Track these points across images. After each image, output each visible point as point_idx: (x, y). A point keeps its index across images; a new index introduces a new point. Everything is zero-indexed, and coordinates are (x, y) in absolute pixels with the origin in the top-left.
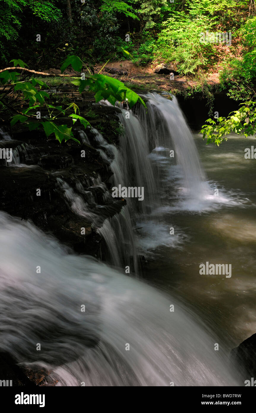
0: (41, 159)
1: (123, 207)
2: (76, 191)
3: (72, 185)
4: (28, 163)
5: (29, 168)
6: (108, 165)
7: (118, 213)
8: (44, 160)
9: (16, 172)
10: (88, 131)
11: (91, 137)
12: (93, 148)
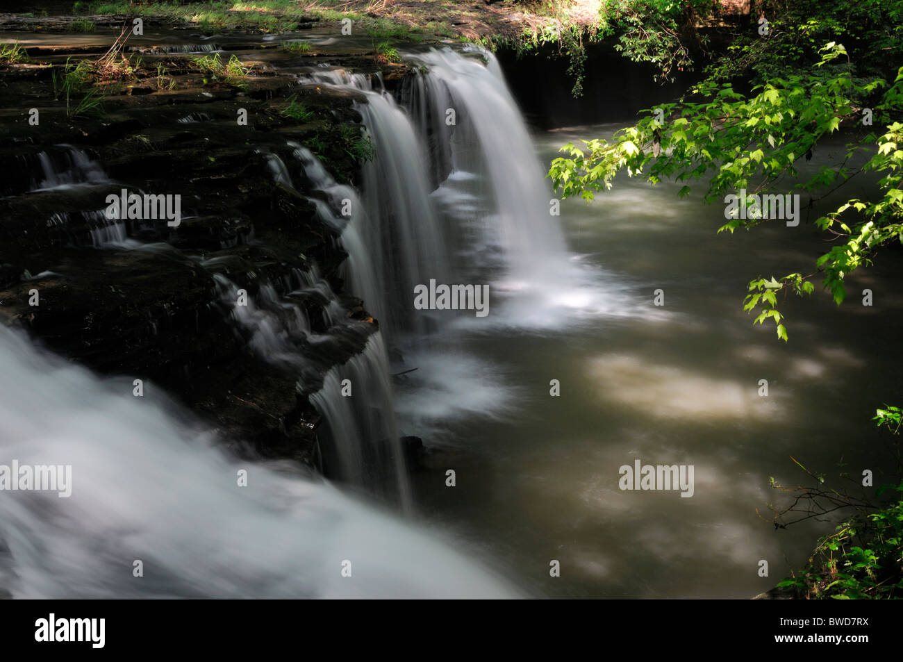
4: (145, 237)
5: (147, 252)
6: (337, 235)
7: (360, 352)
9: (119, 263)
10: (287, 155)
11: (296, 168)
12: (298, 195)
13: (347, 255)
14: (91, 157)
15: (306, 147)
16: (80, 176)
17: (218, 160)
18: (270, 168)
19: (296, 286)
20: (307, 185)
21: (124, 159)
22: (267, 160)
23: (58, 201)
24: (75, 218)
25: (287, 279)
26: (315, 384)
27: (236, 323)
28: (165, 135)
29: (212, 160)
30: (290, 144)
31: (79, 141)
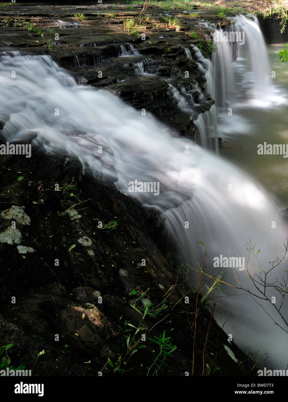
0: (158, 69)
1: (212, 106)
2: (181, 94)
3: (179, 89)
4: (149, 72)
5: (150, 76)
6: (204, 74)
7: (209, 110)
8: (160, 71)
9: (142, 79)
10: (191, 49)
11: (193, 53)
12: (193, 61)
13: (206, 81)
14: (135, 47)
15: (197, 46)
16: (132, 53)
17: (171, 49)
18: (186, 53)
19: (191, 89)
20: (195, 58)
21: (144, 48)
22: (185, 50)
23: (125, 59)
24: (131, 65)
25: (189, 87)
26: (196, 118)
27: (174, 99)
28: (155, 42)
29: (169, 49)
30: (192, 45)
31: (131, 42)
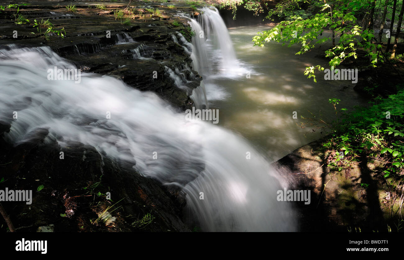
0: (153, 54)
1: (201, 82)
2: (176, 73)
3: (174, 70)
4: (145, 56)
5: (147, 60)
6: (190, 56)
7: (199, 85)
8: (154, 55)
9: (141, 63)
10: (176, 35)
11: (179, 39)
12: (180, 45)
13: (192, 61)
14: (129, 35)
15: (180, 33)
17: (160, 36)
18: (173, 38)
19: (183, 68)
20: (181, 43)
21: (138, 36)
22: (172, 37)
24: (129, 51)
25: (181, 67)
26: (190, 93)
27: (171, 78)
28: (147, 30)
29: (159, 36)
30: (177, 32)
31: (126, 31)
